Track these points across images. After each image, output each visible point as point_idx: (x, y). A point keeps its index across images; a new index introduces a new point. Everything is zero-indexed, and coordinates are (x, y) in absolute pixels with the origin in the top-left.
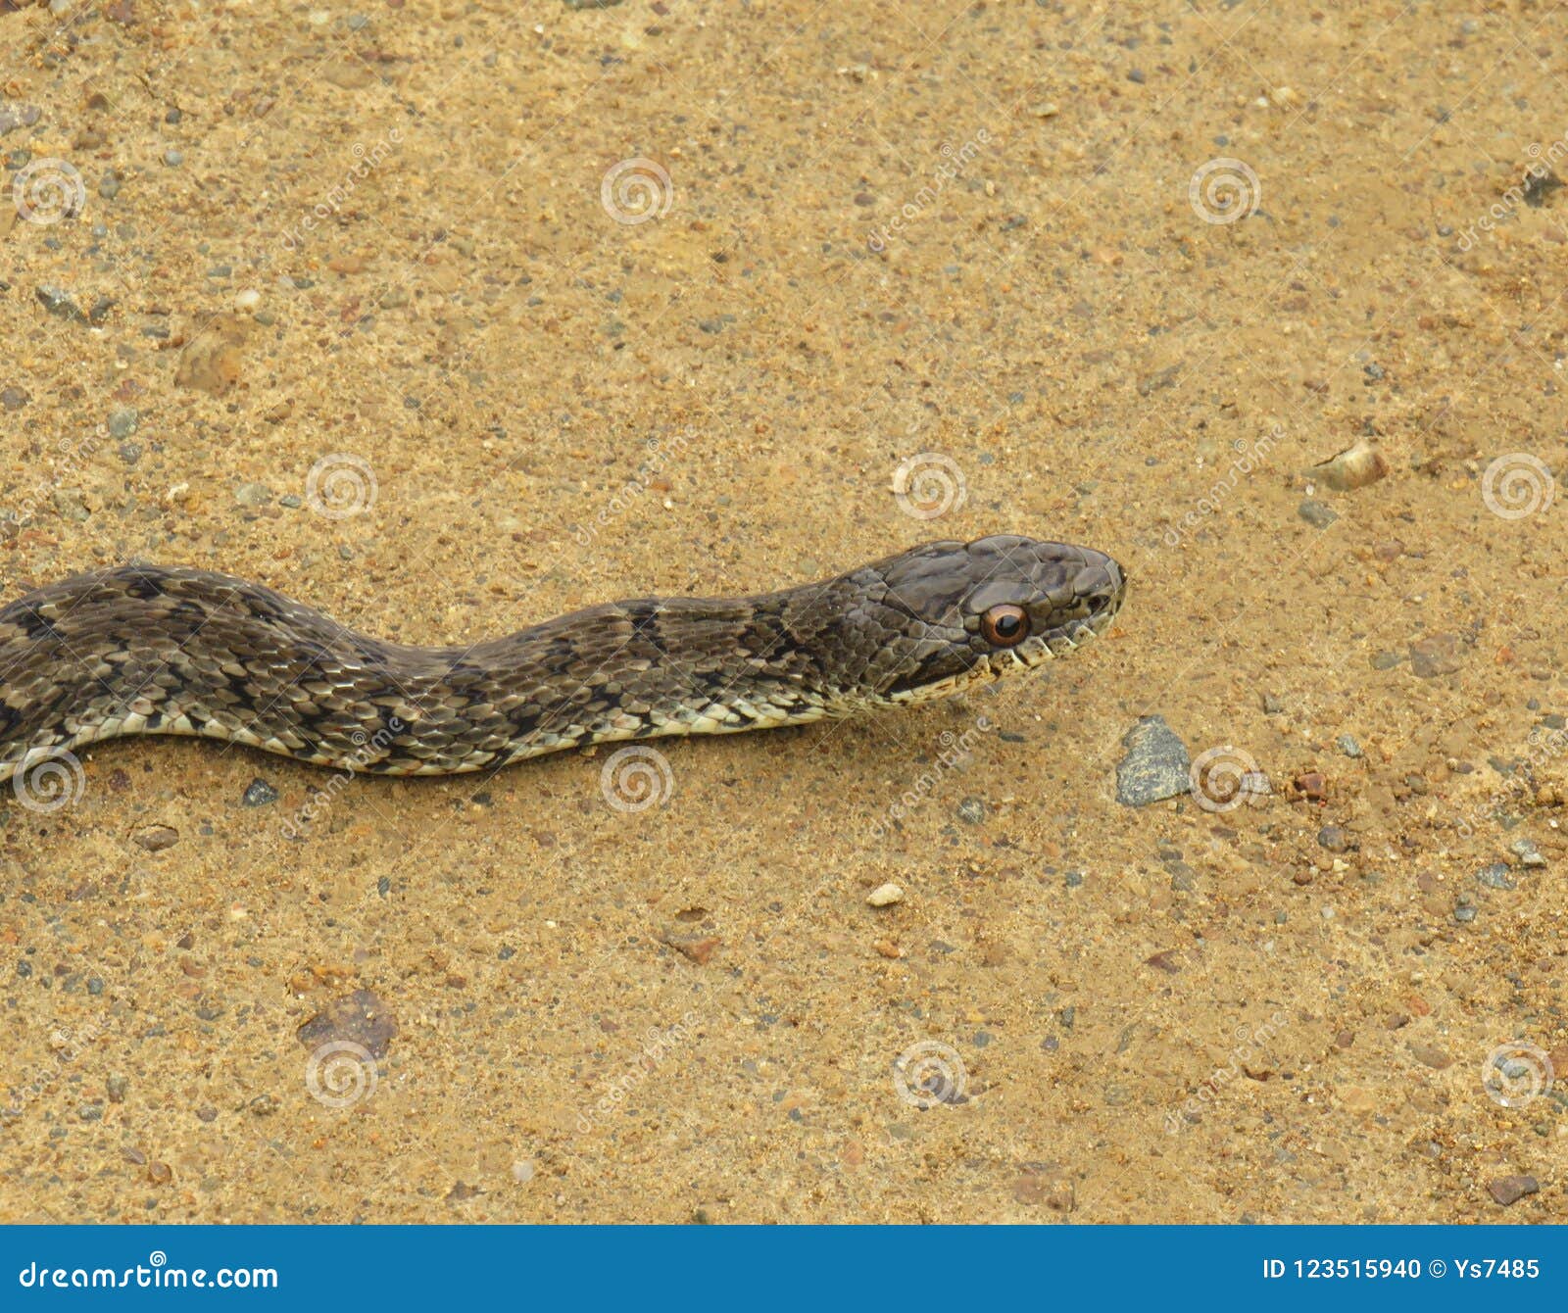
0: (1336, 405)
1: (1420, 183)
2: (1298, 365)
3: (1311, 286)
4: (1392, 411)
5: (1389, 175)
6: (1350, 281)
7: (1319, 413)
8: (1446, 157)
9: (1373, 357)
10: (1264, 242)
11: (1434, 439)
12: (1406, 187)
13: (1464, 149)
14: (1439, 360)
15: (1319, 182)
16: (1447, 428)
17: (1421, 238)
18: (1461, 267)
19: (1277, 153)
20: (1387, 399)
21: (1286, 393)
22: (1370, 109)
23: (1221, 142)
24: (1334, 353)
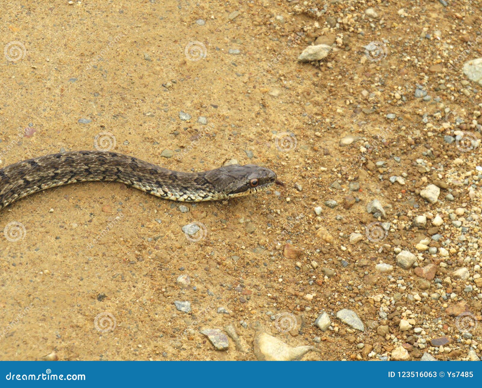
0: (49, 343)
1: (74, 294)
2: (42, 334)
3: (47, 315)
4: (62, 346)
5: (68, 292)
6: (56, 315)
7: (45, 344)
8: (81, 288)
9: (59, 333)
10: (38, 305)
11: (70, 353)
12: (71, 295)
13: (85, 287)
14: (74, 335)
15: (51, 292)
16: (73, 350)
17: (73, 306)
18: (81, 314)
19: (43, 285)
20: (61, 343)
21: (38, 340)
22: (65, 276)
23: (31, 281)
24: (50, 331)
